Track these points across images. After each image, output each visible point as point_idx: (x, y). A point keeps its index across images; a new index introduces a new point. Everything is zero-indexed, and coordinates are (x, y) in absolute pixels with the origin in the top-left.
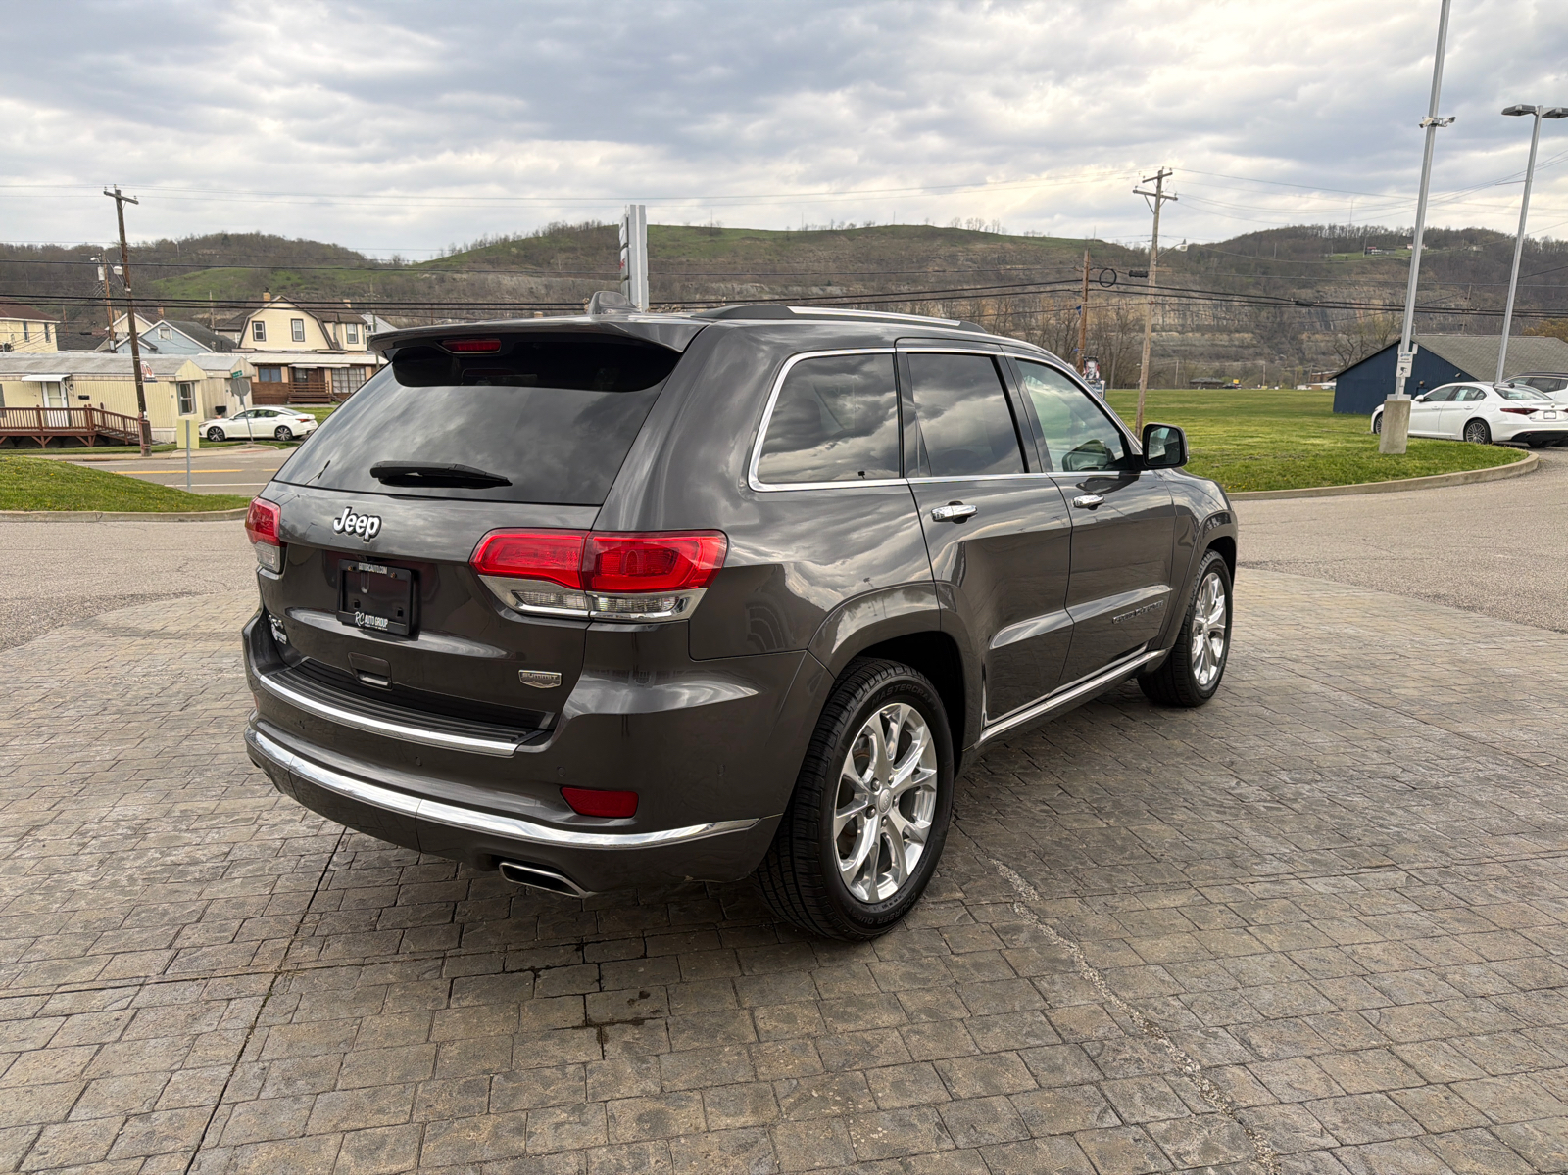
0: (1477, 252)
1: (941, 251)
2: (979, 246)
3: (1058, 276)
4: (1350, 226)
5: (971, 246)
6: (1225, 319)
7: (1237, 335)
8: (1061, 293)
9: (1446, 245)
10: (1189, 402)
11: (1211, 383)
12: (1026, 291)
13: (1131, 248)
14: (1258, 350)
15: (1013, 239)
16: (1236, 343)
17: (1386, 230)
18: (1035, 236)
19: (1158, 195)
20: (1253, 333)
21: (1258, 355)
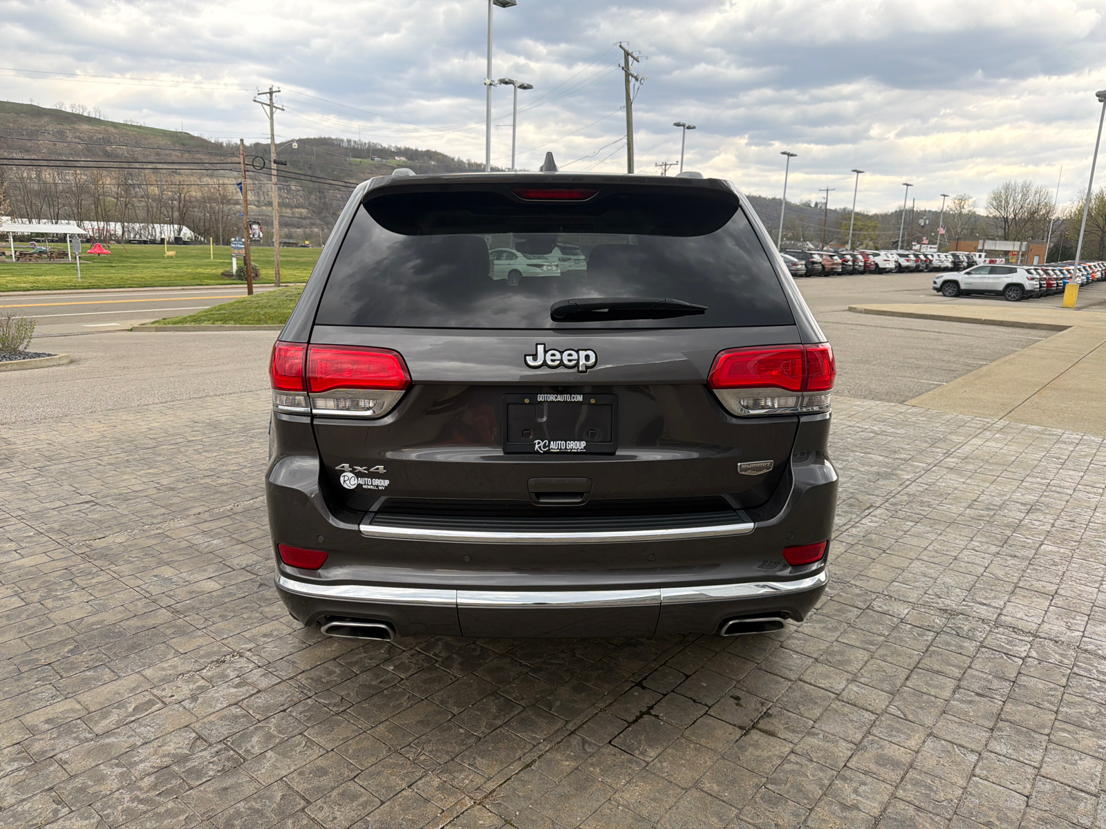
0: (434, 165)
1: (50, 128)
2: (85, 127)
3: (158, 158)
4: (360, 141)
5: (76, 126)
6: (287, 198)
7: (297, 210)
8: (161, 171)
9: (417, 159)
10: (290, 257)
11: (289, 243)
12: (132, 166)
13: (213, 142)
14: (312, 221)
15: (114, 125)
16: (297, 215)
17: (381, 146)
18: (133, 124)
19: (271, 105)
20: (307, 209)
21: (313, 224)
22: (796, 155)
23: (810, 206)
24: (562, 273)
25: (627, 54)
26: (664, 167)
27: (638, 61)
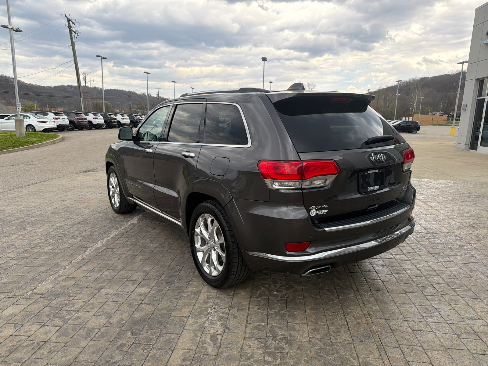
22: (150, 74)
23: (145, 95)
24: (57, 126)
25: (69, 20)
26: (84, 75)
27: (75, 24)
